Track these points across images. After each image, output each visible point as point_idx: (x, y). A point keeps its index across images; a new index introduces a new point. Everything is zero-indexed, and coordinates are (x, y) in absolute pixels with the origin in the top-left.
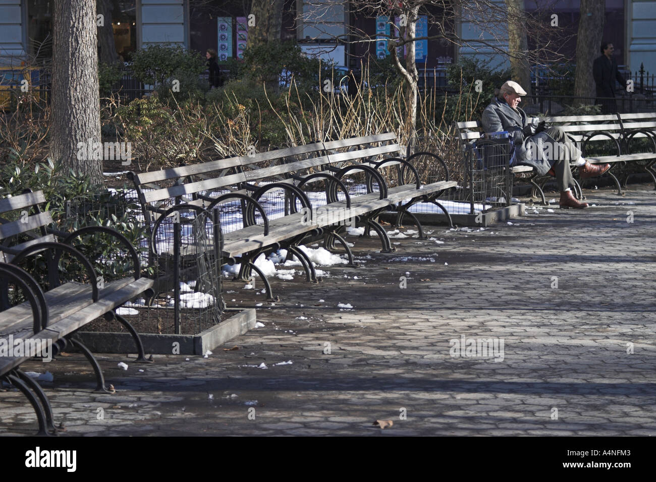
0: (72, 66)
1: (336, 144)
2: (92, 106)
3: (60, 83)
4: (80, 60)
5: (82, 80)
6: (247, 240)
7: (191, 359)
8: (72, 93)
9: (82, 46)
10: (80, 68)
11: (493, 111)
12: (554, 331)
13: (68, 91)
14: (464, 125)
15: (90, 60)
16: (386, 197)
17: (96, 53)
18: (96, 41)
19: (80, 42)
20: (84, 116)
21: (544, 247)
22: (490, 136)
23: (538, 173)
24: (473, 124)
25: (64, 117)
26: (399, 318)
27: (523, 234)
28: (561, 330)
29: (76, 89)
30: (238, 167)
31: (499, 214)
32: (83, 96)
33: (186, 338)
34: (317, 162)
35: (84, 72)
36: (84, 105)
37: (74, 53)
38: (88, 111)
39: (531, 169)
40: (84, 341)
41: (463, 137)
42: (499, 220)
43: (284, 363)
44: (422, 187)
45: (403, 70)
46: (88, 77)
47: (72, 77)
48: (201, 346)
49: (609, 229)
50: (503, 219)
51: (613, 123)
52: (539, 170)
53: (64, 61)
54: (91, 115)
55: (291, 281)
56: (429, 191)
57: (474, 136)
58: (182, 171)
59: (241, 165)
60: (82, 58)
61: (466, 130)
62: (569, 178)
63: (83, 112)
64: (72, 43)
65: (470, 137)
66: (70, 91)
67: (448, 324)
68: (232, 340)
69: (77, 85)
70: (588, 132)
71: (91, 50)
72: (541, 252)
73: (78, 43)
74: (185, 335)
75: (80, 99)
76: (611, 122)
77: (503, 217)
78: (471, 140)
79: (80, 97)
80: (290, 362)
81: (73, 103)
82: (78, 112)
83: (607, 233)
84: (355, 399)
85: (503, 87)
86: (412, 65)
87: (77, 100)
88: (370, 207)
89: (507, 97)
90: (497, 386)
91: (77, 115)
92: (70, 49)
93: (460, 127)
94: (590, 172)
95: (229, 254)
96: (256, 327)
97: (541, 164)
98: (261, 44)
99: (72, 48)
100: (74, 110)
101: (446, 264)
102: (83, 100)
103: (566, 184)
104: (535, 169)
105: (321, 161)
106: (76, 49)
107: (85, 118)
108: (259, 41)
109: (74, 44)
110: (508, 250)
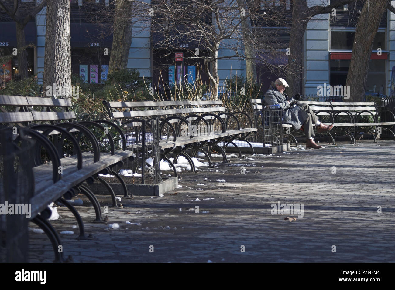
0: (57, 51)
1: (196, 103)
2: (67, 74)
3: (50, 60)
4: (61, 48)
5: (62, 58)
6: (167, 142)
7: (153, 198)
8: (56, 66)
9: (62, 40)
10: (61, 52)
11: (272, 93)
12: (348, 190)
13: (54, 65)
14: (255, 101)
15: (66, 48)
16: (225, 132)
17: (70, 44)
18: (70, 37)
19: (61, 37)
20: (63, 79)
21: (312, 161)
22: (269, 107)
23: (295, 129)
24: (259, 101)
25: (52, 79)
26: (257, 185)
27: (295, 157)
28: (352, 190)
29: (59, 64)
30: (152, 107)
31: (278, 148)
32: (62, 68)
33: (150, 186)
34: (188, 110)
35: (63, 54)
36: (63, 73)
37: (58, 43)
38: (65, 76)
39: (291, 126)
40: (91, 188)
41: (255, 108)
42: (278, 151)
43: (209, 199)
44: (241, 129)
45: (211, 76)
46: (65, 57)
47: (57, 57)
48: (158, 191)
49: (341, 156)
50: (280, 151)
51: (328, 107)
52: (296, 127)
53: (52, 48)
54: (67, 79)
55: (181, 172)
56: (245, 132)
57: (260, 107)
58: (129, 104)
59: (154, 106)
60: (62, 46)
61: (256, 104)
62: (312, 132)
63: (62, 77)
64: (57, 38)
65: (258, 108)
66: (55, 65)
67: (286, 187)
68: (170, 191)
69: (59, 61)
70: (316, 110)
71: (67, 42)
72: (311, 163)
73: (60, 38)
74: (149, 185)
75: (61, 70)
76: (327, 106)
77: (280, 150)
78: (258, 109)
79: (61, 68)
80: (213, 199)
81: (57, 71)
82: (60, 76)
83: (341, 157)
84: (263, 211)
85: (276, 81)
86: (216, 74)
87: (59, 70)
88: (220, 135)
89: (278, 87)
90: (338, 208)
91: (59, 78)
92: (56, 41)
93: (253, 102)
94: (323, 129)
95: (161, 147)
96: (178, 187)
97: (296, 123)
98: (117, 71)
99: (57, 40)
100: (57, 76)
101: (263, 167)
102: (62, 70)
103: (310, 135)
104: (293, 126)
105: (190, 111)
106: (59, 41)
107: (63, 80)
108: (115, 69)
109: (58, 38)
110: (293, 163)
